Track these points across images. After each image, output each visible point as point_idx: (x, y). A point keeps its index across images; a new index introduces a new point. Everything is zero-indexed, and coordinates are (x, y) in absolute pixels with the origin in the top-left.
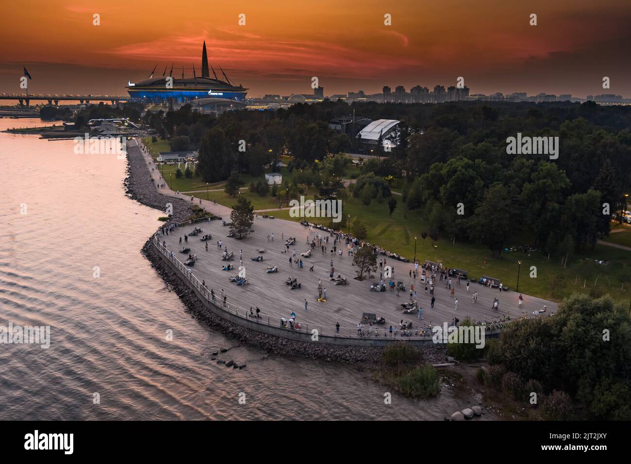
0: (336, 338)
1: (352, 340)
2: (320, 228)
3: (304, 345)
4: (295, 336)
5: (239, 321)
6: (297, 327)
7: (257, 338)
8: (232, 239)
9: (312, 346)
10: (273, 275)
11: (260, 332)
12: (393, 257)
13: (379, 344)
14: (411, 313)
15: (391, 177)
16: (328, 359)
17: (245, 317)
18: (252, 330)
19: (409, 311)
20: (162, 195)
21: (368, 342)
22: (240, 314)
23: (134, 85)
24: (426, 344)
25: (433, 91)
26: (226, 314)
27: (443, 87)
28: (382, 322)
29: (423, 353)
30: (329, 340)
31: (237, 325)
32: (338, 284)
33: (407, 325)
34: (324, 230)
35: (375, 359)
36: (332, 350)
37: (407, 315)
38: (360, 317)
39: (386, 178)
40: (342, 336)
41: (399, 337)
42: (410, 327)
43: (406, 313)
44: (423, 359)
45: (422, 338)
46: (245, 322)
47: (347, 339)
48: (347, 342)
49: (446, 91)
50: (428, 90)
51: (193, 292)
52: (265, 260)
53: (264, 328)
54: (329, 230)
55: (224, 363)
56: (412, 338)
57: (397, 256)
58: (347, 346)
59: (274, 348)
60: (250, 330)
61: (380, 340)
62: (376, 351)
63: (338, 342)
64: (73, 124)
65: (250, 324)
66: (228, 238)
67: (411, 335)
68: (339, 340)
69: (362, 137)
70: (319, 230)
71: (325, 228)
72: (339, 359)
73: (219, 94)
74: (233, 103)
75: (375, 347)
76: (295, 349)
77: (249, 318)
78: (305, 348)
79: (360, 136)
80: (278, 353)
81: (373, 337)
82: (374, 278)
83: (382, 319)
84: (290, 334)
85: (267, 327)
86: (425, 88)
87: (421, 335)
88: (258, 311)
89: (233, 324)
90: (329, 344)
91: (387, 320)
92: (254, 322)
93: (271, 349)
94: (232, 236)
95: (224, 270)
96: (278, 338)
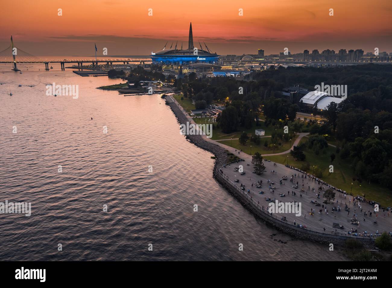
0: (323, 234)
1: (330, 236)
2: (297, 170)
3: (309, 235)
4: (304, 231)
5: (277, 221)
6: (305, 227)
7: (287, 230)
8: (255, 175)
9: (313, 236)
10: (284, 198)
11: (287, 227)
12: (339, 191)
13: (343, 238)
14: (355, 224)
15: (327, 135)
16: (321, 243)
17: (280, 220)
18: (284, 226)
19: (354, 223)
20: (207, 142)
21: (338, 237)
22: (277, 219)
23: (155, 54)
24: (364, 240)
25: (338, 52)
26: (270, 218)
27: (345, 50)
28: (342, 228)
29: (363, 244)
30: (320, 234)
31: (276, 223)
32: (316, 206)
33: (354, 230)
34: (299, 171)
35: (342, 245)
36: (322, 239)
37: (353, 225)
38: (332, 224)
39: (324, 135)
40: (326, 233)
41: (352, 236)
42: (356, 231)
43: (352, 224)
44: (364, 247)
45: (362, 237)
46: (281, 222)
47: (329, 234)
48: (328, 236)
49: (347, 52)
50: (335, 52)
51: (249, 204)
52: (276, 189)
53: (289, 226)
54: (302, 171)
55: (277, 240)
56: (358, 237)
57: (342, 191)
58: (328, 238)
59: (295, 235)
60: (283, 226)
61: (343, 237)
62: (342, 241)
63: (324, 236)
64: (133, 84)
65: (283, 223)
66: (253, 174)
67: (357, 236)
68: (325, 235)
69: (303, 102)
70: (296, 171)
71: (299, 170)
72: (325, 243)
73: (204, 59)
74: (213, 66)
75: (341, 239)
76: (305, 237)
77: (282, 221)
78: (310, 237)
79: (302, 101)
80: (298, 238)
81: (340, 235)
82: (334, 204)
83: (343, 226)
84: (302, 230)
85: (291, 226)
86: (333, 51)
87: (362, 236)
88: (285, 218)
89: (274, 222)
90: (320, 236)
91: (344, 227)
92: (285, 223)
93: (294, 236)
94: (255, 173)
95: (260, 193)
96: (296, 231)
